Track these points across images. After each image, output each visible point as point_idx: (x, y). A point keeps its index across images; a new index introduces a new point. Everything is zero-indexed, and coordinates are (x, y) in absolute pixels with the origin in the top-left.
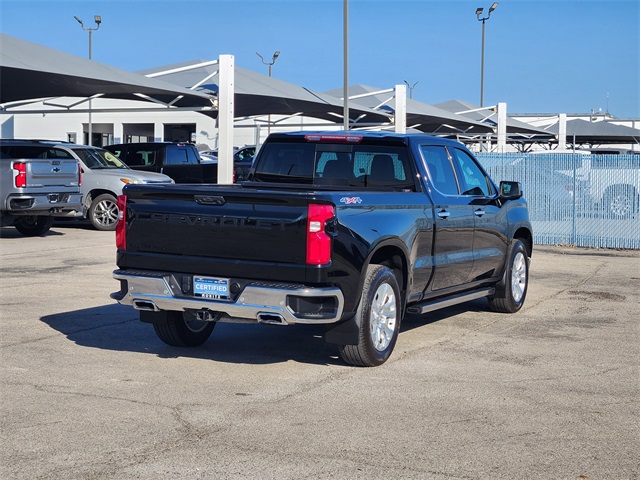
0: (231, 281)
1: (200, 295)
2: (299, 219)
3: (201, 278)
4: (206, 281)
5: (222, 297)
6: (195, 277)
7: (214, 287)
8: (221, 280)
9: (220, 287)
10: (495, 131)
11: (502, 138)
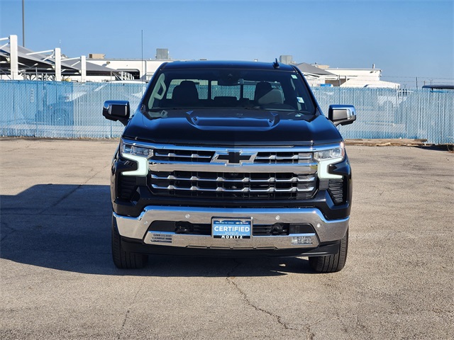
10: (54, 67)
11: (58, 71)
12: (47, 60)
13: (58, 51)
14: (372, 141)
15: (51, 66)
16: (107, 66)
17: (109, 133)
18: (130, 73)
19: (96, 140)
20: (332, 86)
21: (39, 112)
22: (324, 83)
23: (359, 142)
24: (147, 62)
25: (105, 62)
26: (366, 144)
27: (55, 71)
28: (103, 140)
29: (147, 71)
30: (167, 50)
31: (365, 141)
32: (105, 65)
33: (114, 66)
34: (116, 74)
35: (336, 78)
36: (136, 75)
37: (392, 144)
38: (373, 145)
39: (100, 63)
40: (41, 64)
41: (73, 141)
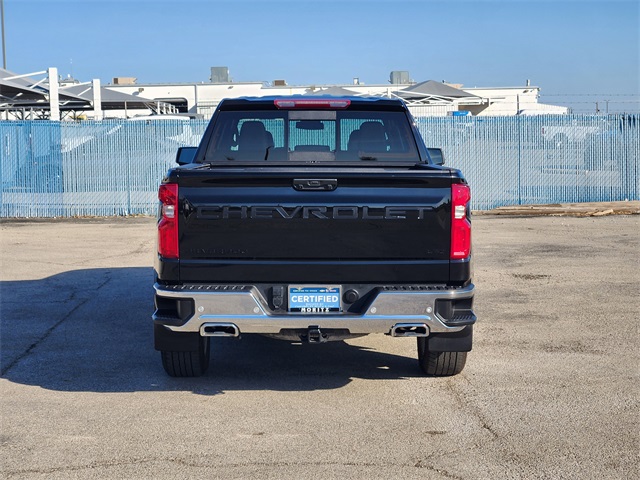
0: (344, 288)
1: (299, 310)
2: (441, 203)
3: (300, 287)
4: (306, 291)
5: (331, 310)
6: (290, 286)
7: (319, 298)
8: (330, 287)
9: (329, 297)
10: (47, 98)
11: (55, 104)
12: (37, 87)
13: (53, 72)
14: (579, 207)
15: (42, 97)
16: (140, 95)
17: (126, 207)
18: (172, 103)
19: (102, 221)
20: (470, 114)
21: (19, 169)
22: (456, 109)
23: (557, 209)
24: (198, 87)
25: (136, 89)
26: (570, 214)
27: (49, 105)
28: (115, 220)
29: (198, 100)
30: (227, 68)
31: (566, 207)
32: (137, 93)
33: (149, 94)
34: (152, 105)
35: (480, 101)
36: (181, 106)
37: (617, 213)
38: (582, 215)
39: (130, 91)
40: (28, 94)
41: (61, 225)
